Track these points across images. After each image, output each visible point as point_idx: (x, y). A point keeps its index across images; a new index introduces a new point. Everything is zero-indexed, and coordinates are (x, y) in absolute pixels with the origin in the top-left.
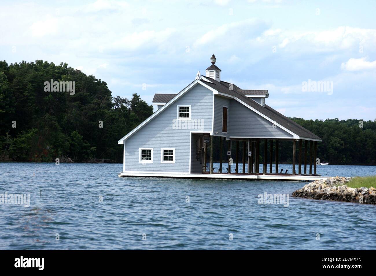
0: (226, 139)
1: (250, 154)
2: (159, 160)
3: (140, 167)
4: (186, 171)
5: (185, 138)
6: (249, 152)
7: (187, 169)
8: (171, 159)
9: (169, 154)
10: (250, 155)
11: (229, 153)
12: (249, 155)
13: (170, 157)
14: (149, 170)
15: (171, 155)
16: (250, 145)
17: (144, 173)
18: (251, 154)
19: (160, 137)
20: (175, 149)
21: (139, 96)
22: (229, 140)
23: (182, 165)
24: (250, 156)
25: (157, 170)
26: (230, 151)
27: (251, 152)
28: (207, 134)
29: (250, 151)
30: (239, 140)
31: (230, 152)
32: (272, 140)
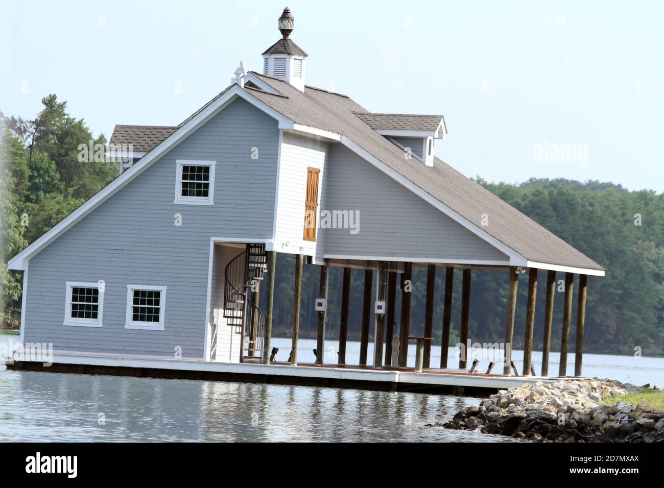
0: (314, 262)
1: (380, 307)
2: (120, 318)
3: (65, 336)
4: (196, 352)
5: (195, 255)
6: (378, 303)
7: (198, 348)
8: (153, 316)
9: (150, 303)
10: (382, 311)
11: (320, 305)
12: (378, 311)
13: (150, 310)
14: (90, 346)
15: (153, 306)
16: (382, 280)
17: (76, 356)
18: (384, 308)
19: (125, 252)
20: (166, 288)
21: (62, 106)
22: (322, 266)
23: (183, 334)
24: (379, 315)
25: (114, 348)
26: (323, 296)
27: (383, 304)
28: (258, 247)
29: (381, 299)
30: (352, 267)
31: (324, 301)
32: (452, 268)
